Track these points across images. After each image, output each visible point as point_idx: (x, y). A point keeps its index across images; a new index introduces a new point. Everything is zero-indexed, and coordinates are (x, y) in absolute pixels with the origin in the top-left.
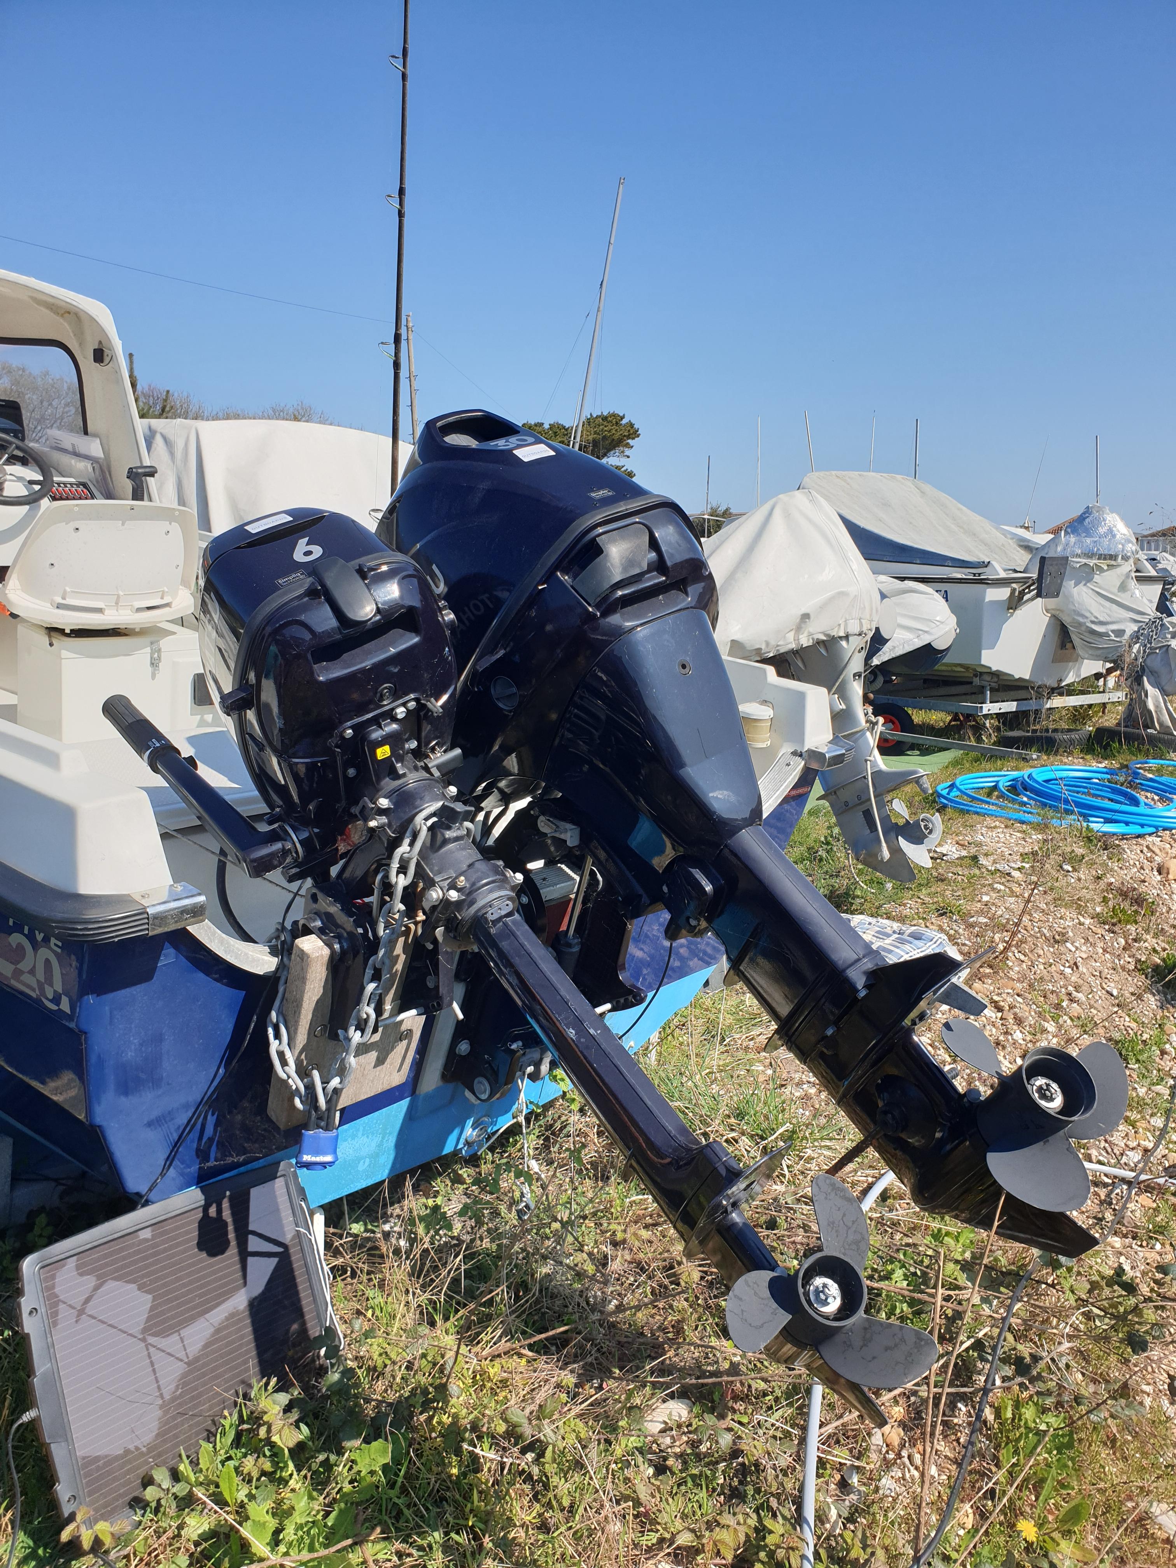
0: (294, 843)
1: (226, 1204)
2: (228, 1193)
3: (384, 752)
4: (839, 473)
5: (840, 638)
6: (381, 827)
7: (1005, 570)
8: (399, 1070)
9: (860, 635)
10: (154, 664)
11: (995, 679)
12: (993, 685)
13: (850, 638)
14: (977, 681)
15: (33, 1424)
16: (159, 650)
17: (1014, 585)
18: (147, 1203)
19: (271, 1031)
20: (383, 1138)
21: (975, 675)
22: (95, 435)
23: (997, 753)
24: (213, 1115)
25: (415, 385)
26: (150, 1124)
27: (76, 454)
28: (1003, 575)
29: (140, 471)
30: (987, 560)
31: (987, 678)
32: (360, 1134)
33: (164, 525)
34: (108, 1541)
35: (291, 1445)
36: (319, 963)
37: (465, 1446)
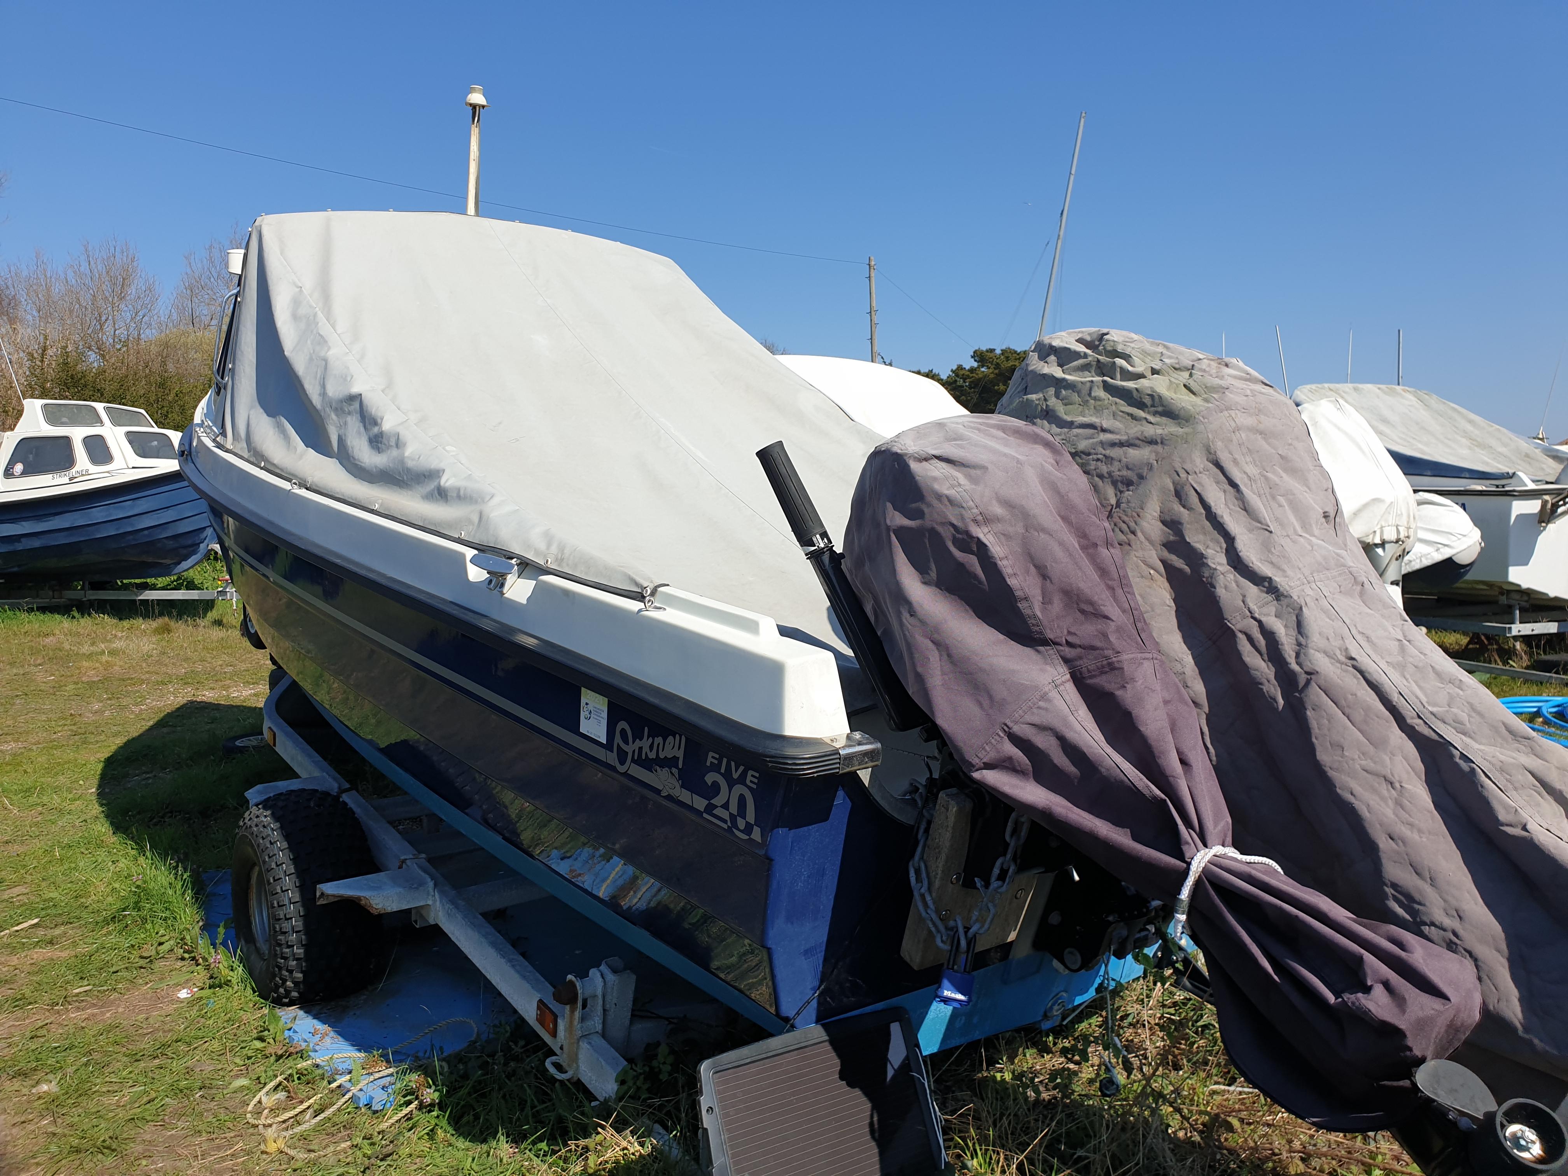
4: (1332, 386)
5: (1376, 545)
7: (1533, 481)
9: (1397, 542)
11: (1526, 598)
12: (1524, 604)
13: (1387, 546)
14: (1503, 600)
17: (1547, 497)
21: (1502, 594)
23: (1533, 678)
25: (876, 319)
28: (1531, 486)
30: (1511, 471)
31: (1516, 596)
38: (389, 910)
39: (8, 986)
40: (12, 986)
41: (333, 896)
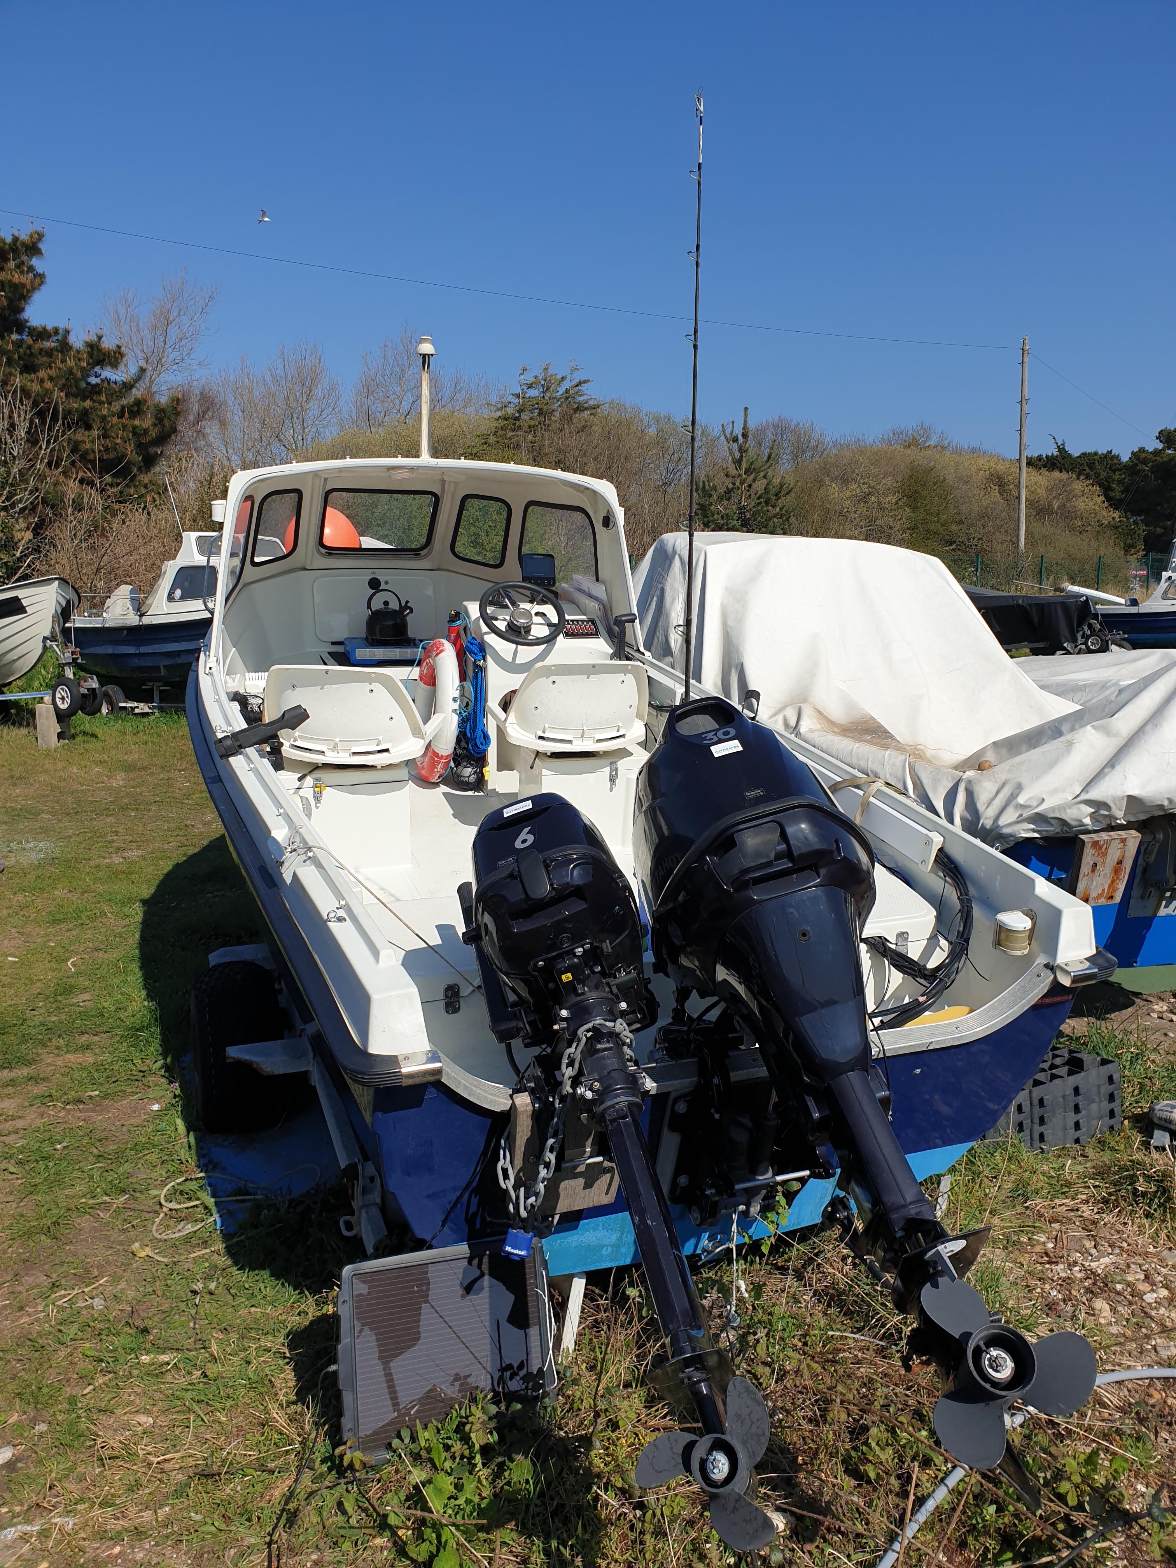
0: (524, 1023)
1: (486, 1260)
2: (488, 1252)
3: (567, 977)
6: (563, 1029)
8: (607, 1193)
10: (613, 779)
15: (335, 1373)
16: (617, 769)
18: (430, 1247)
19: (502, 1152)
20: (622, 1234)
22: (603, 582)
24: (476, 1196)
26: (428, 1196)
27: (591, 596)
29: (624, 618)
32: (601, 1228)
33: (621, 676)
34: (357, 1465)
35: (482, 1444)
36: (525, 1116)
37: (595, 1488)
38: (277, 1073)
39: (45, 1084)
40: (47, 1085)
41: (234, 1058)
